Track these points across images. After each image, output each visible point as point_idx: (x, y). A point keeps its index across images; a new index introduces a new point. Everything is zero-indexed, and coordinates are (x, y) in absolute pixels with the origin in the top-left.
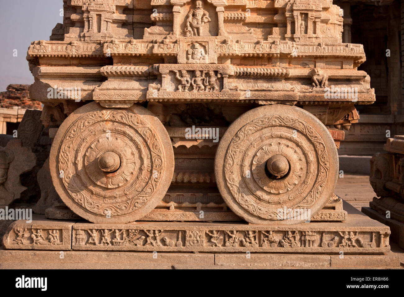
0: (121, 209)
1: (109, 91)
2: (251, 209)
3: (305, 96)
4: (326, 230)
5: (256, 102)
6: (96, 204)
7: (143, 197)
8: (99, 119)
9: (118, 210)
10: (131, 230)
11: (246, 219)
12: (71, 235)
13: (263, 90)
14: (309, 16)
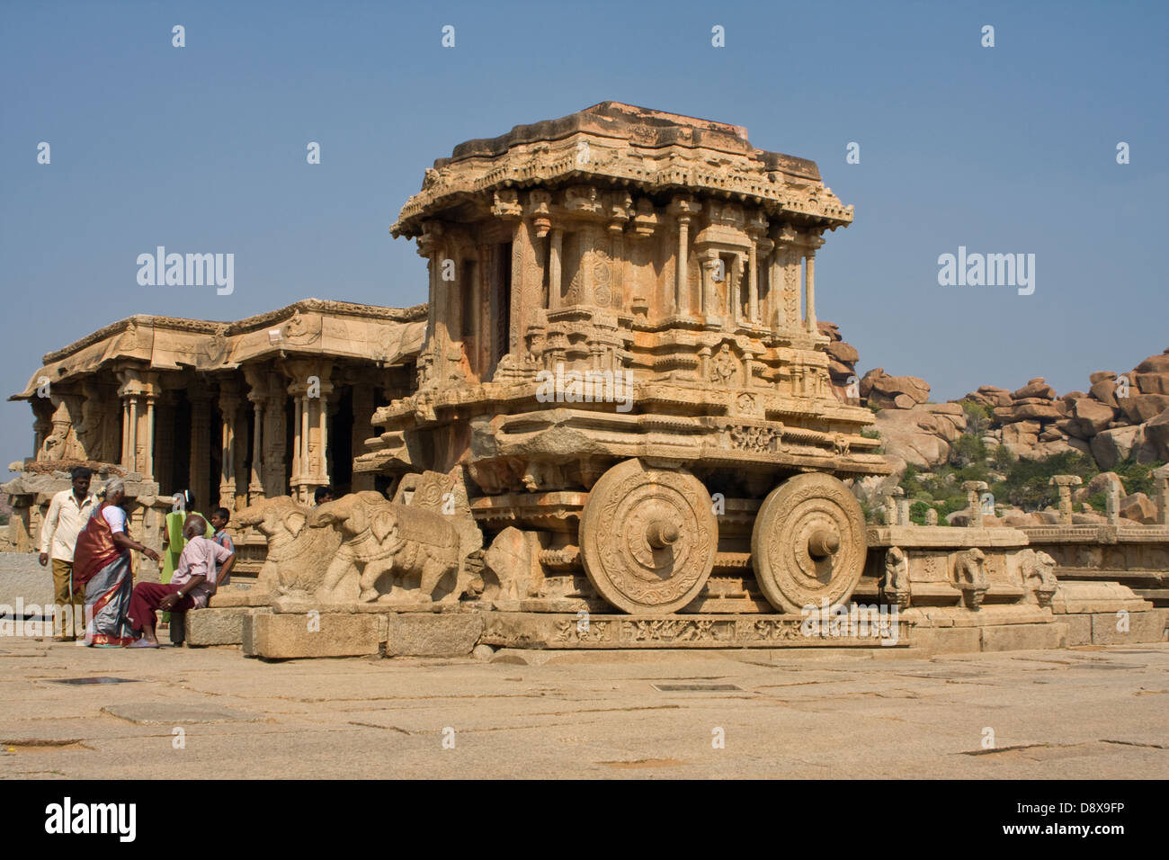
2: (790, 595)
5: (799, 469)
6: (637, 590)
7: (689, 579)
8: (644, 481)
11: (787, 608)
13: (806, 455)
14: (819, 373)
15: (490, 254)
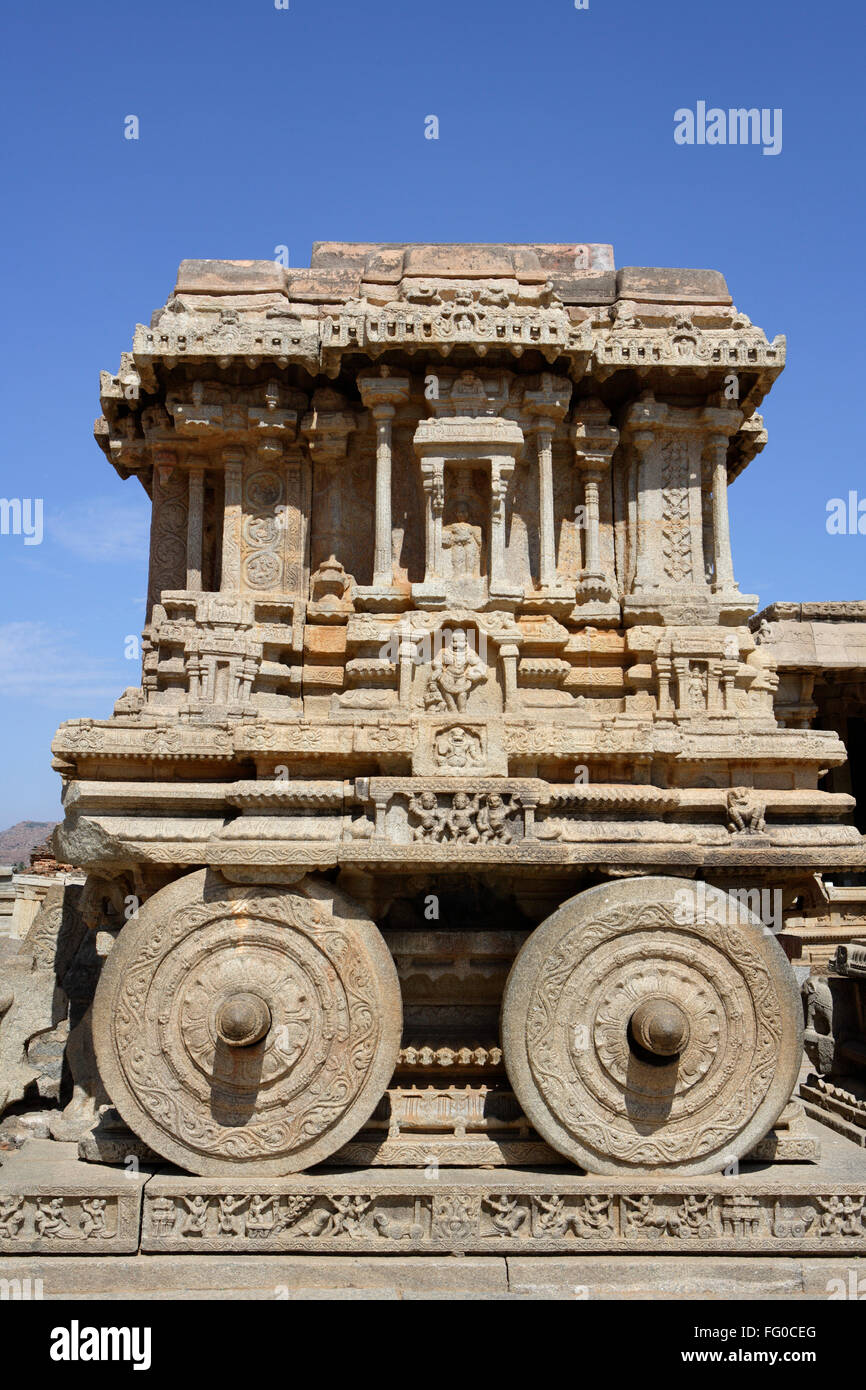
0: (268, 1141)
1: (246, 843)
2: (591, 1136)
3: (713, 855)
4: (783, 1192)
6: (208, 1128)
7: (326, 1107)
9: (262, 1142)
10: (295, 1196)
11: (580, 1163)
12: (139, 1212)
13: (618, 841)
14: (711, 668)
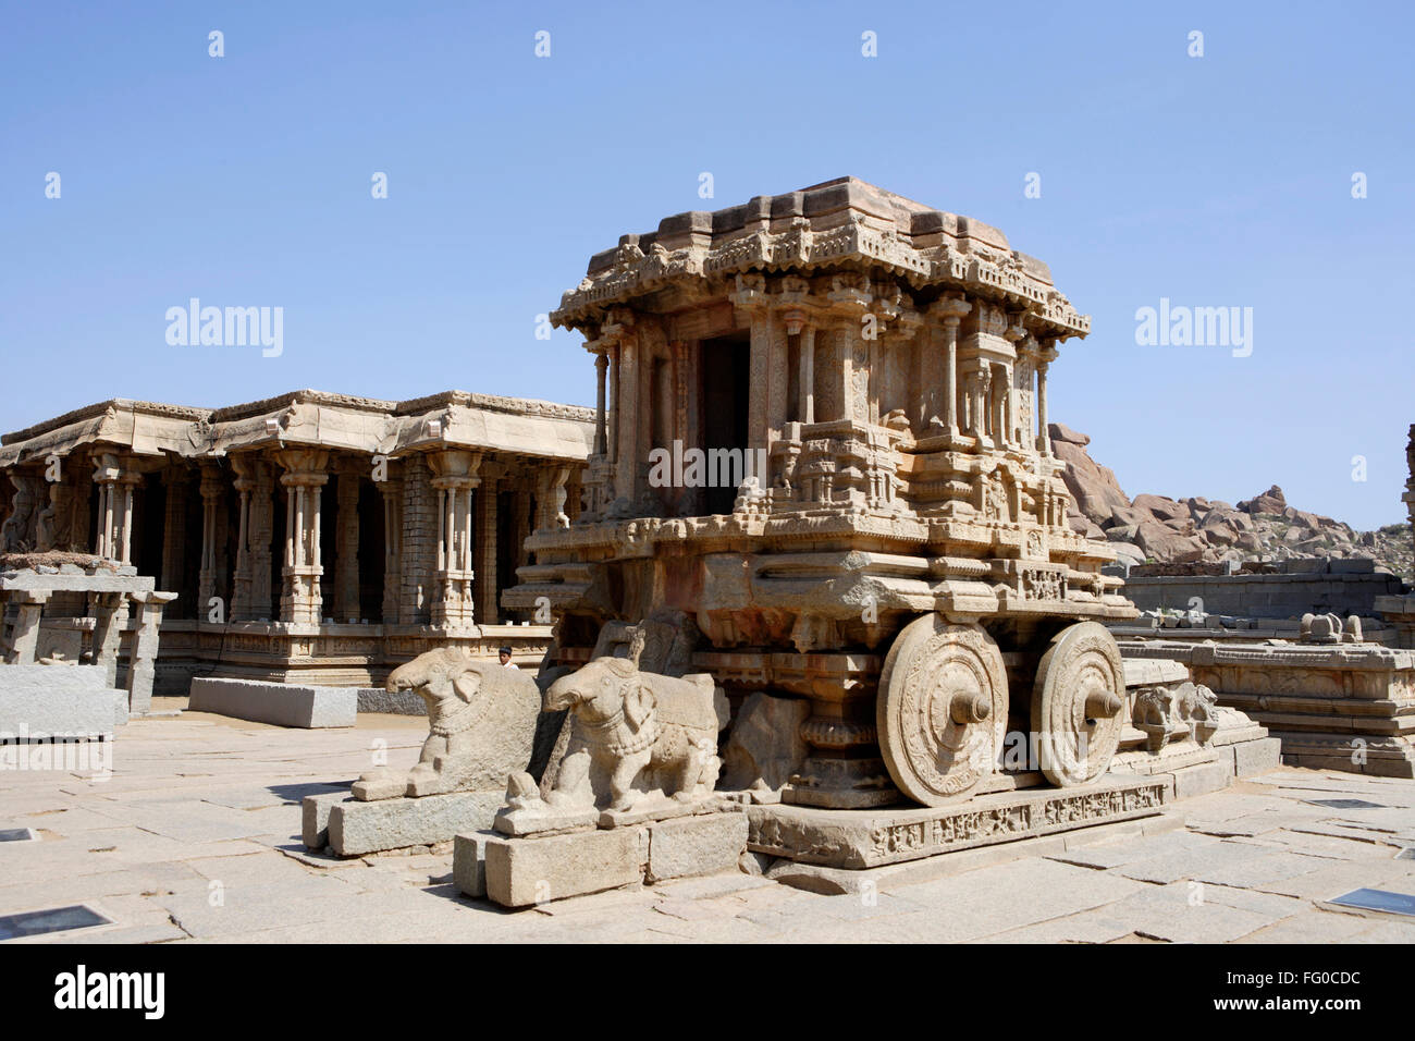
0: (957, 782)
5: (1076, 617)
13: (1081, 602)
15: (686, 351)
